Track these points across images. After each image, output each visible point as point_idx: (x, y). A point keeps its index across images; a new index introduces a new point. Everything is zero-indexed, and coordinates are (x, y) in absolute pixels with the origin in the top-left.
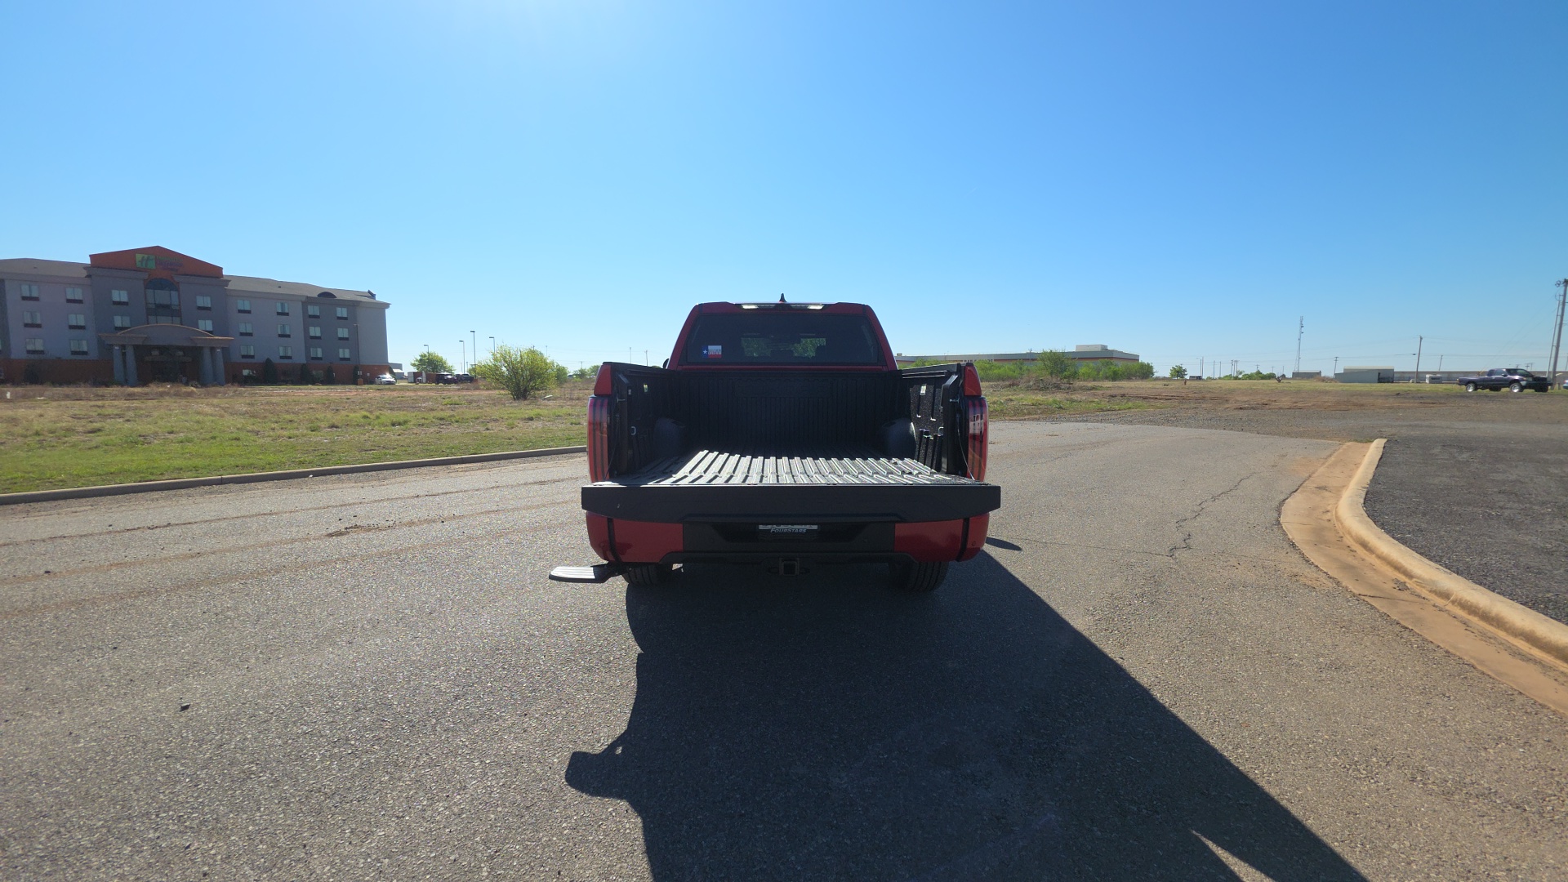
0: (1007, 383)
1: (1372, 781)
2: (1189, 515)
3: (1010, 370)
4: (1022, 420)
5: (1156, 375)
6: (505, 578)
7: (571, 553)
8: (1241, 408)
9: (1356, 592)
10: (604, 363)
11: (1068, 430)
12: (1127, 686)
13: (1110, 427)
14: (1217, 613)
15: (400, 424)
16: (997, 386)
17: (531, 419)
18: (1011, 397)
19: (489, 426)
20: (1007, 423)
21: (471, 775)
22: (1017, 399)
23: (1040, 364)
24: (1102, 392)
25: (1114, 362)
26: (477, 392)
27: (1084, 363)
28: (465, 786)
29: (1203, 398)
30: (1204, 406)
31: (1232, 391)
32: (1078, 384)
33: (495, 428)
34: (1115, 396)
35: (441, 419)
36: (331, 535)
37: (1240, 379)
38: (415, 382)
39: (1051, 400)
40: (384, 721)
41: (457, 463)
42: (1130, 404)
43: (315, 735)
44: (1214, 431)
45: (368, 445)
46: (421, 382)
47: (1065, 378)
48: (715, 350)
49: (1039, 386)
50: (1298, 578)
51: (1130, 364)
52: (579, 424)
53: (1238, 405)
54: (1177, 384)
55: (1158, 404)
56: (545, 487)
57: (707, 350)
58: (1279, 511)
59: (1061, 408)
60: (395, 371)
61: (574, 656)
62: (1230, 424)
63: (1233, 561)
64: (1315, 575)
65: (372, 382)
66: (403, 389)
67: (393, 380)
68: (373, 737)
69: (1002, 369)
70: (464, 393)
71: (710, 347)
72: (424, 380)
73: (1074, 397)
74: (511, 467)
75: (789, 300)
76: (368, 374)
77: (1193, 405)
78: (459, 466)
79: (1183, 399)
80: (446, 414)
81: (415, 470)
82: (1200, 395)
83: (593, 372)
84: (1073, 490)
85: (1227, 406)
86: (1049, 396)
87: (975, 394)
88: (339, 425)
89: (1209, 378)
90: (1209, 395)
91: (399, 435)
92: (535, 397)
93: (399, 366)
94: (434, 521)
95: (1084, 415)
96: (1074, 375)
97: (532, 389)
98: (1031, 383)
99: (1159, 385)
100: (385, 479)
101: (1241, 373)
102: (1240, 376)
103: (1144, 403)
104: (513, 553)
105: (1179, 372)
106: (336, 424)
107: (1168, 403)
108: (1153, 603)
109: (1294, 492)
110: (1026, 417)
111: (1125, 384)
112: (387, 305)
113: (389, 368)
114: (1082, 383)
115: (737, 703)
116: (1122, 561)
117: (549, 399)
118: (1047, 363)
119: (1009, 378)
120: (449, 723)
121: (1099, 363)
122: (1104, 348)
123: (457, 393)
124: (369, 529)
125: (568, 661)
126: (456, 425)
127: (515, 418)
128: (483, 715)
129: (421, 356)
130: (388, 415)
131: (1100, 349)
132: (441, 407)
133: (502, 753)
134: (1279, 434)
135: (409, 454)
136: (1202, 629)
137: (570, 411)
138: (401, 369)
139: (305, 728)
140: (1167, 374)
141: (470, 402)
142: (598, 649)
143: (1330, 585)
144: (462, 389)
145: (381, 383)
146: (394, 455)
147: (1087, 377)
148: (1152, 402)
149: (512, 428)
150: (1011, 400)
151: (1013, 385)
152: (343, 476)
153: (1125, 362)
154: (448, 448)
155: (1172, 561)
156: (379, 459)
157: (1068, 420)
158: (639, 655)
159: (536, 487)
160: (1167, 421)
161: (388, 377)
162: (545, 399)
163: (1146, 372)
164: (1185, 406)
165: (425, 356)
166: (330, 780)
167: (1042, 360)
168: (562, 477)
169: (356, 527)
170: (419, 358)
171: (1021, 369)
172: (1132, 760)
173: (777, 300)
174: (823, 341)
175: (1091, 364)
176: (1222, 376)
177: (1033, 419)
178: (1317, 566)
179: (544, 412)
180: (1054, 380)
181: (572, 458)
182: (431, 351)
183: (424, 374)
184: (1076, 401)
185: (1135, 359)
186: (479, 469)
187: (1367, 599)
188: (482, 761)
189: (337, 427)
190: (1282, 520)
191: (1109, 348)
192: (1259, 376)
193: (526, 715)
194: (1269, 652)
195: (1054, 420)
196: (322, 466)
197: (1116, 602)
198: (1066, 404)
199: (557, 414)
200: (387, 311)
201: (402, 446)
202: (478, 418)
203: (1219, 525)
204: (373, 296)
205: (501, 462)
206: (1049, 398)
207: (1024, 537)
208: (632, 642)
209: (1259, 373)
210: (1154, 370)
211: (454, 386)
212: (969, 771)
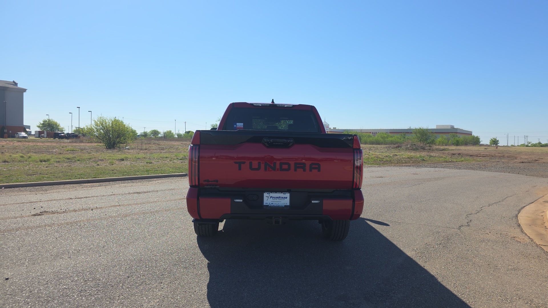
0: (396, 146)
1: (511, 304)
2: (473, 212)
3: (398, 138)
4: (401, 166)
5: (481, 143)
6: (135, 234)
7: (165, 224)
8: (523, 162)
9: (538, 244)
10: (197, 131)
11: (424, 172)
12: (423, 276)
13: (447, 170)
14: (472, 251)
15: (45, 161)
16: (389, 147)
17: (123, 160)
18: (396, 153)
19: (99, 163)
20: (392, 167)
21: (144, 302)
22: (399, 155)
23: (414, 135)
24: (448, 152)
25: (458, 135)
26: (82, 144)
27: (441, 135)
28: (142, 305)
29: (503, 156)
30: (503, 160)
31: (520, 153)
32: (435, 147)
33: (102, 165)
34: (455, 154)
35: (68, 159)
36: (35, 215)
37: (529, 146)
38: (39, 137)
39: (418, 155)
40: (99, 284)
41: (85, 183)
42: (463, 159)
43: (70, 289)
44: (502, 173)
45: (31, 172)
46: (43, 137)
47: (428, 144)
48: (240, 125)
49: (413, 148)
50: (515, 238)
51: (467, 136)
52: (151, 163)
53: (521, 161)
54: (493, 148)
55: (478, 159)
56: (141, 195)
57: (236, 125)
58: (519, 211)
59: (424, 160)
60: (27, 130)
61: (178, 263)
62: (513, 170)
63: (488, 231)
64: (523, 237)
65: (14, 137)
66: (33, 141)
67: (26, 135)
68: (97, 290)
69: (393, 138)
70: (74, 144)
71: (237, 124)
72: (45, 136)
73: (432, 154)
74: (117, 186)
75: (276, 102)
76: (10, 132)
77: (497, 160)
78: (86, 184)
79: (492, 156)
80: (70, 156)
81: (62, 186)
82: (502, 155)
83: (152, 133)
84: (419, 200)
85: (516, 161)
86: (418, 153)
87: (358, 148)
88: (9, 161)
89: (512, 146)
90: (506, 155)
91: (47, 167)
92: (119, 148)
93: (29, 127)
94: (87, 210)
95: (435, 164)
96: (433, 142)
97: (118, 143)
98: (409, 146)
99: (482, 149)
100: (46, 190)
101: (530, 143)
102: (530, 145)
103: (471, 158)
104: (135, 223)
105: (495, 142)
106: (7, 160)
107: (484, 159)
108: (444, 247)
109: (532, 203)
110: (404, 165)
111: (463, 148)
112: (25, 90)
113: (24, 129)
114: (437, 147)
115: (254, 280)
116: (435, 231)
117: (128, 149)
118: (418, 135)
119: (397, 143)
120: (128, 286)
121: (449, 136)
122: (452, 127)
123: (70, 144)
124: (53, 213)
125: (175, 265)
126: (78, 162)
127: (113, 159)
128: (142, 283)
129: (44, 121)
130: (36, 157)
131: (449, 128)
132: (65, 152)
133: (155, 295)
134: (537, 176)
135: (56, 177)
136: (463, 256)
137: (144, 156)
138: (30, 129)
139: (65, 287)
140: (488, 143)
141: (82, 150)
142: (188, 260)
143: (528, 241)
144: (72, 142)
145: (19, 137)
146: (48, 178)
147: (442, 143)
148: (475, 158)
149: (113, 164)
150: (396, 155)
151: (399, 147)
152: (22, 189)
153: (464, 135)
154: (79, 175)
155: (459, 231)
156: (40, 180)
157: (426, 167)
158: (208, 263)
159: (136, 195)
160: (480, 168)
161: (23, 134)
162: (125, 149)
163: (476, 141)
164: (493, 161)
165: (46, 121)
166: (84, 303)
167: (415, 133)
168: (148, 191)
169: (45, 212)
170: (42, 122)
171: (404, 138)
172: (419, 299)
173: (270, 102)
174: (292, 122)
175: (445, 136)
176: (519, 145)
177: (407, 166)
178: (526, 234)
179: (129, 156)
180: (422, 145)
181: (151, 181)
182: (50, 118)
183: (45, 133)
184: (433, 157)
185: (469, 134)
186: (99, 186)
187: (542, 246)
188: (147, 298)
189: (7, 162)
190: (519, 215)
191: (455, 127)
192: (540, 145)
193: (161, 283)
194: (489, 264)
195: (418, 166)
196: (8, 183)
197: (427, 246)
198: (427, 158)
199: (137, 157)
200: (24, 93)
201: (51, 173)
202: (90, 159)
203: (487, 216)
204: (16, 84)
205: (110, 182)
206: (417, 154)
207: (390, 220)
208: (203, 258)
209: (540, 143)
210: (480, 140)
211: (66, 140)
212: (352, 302)
